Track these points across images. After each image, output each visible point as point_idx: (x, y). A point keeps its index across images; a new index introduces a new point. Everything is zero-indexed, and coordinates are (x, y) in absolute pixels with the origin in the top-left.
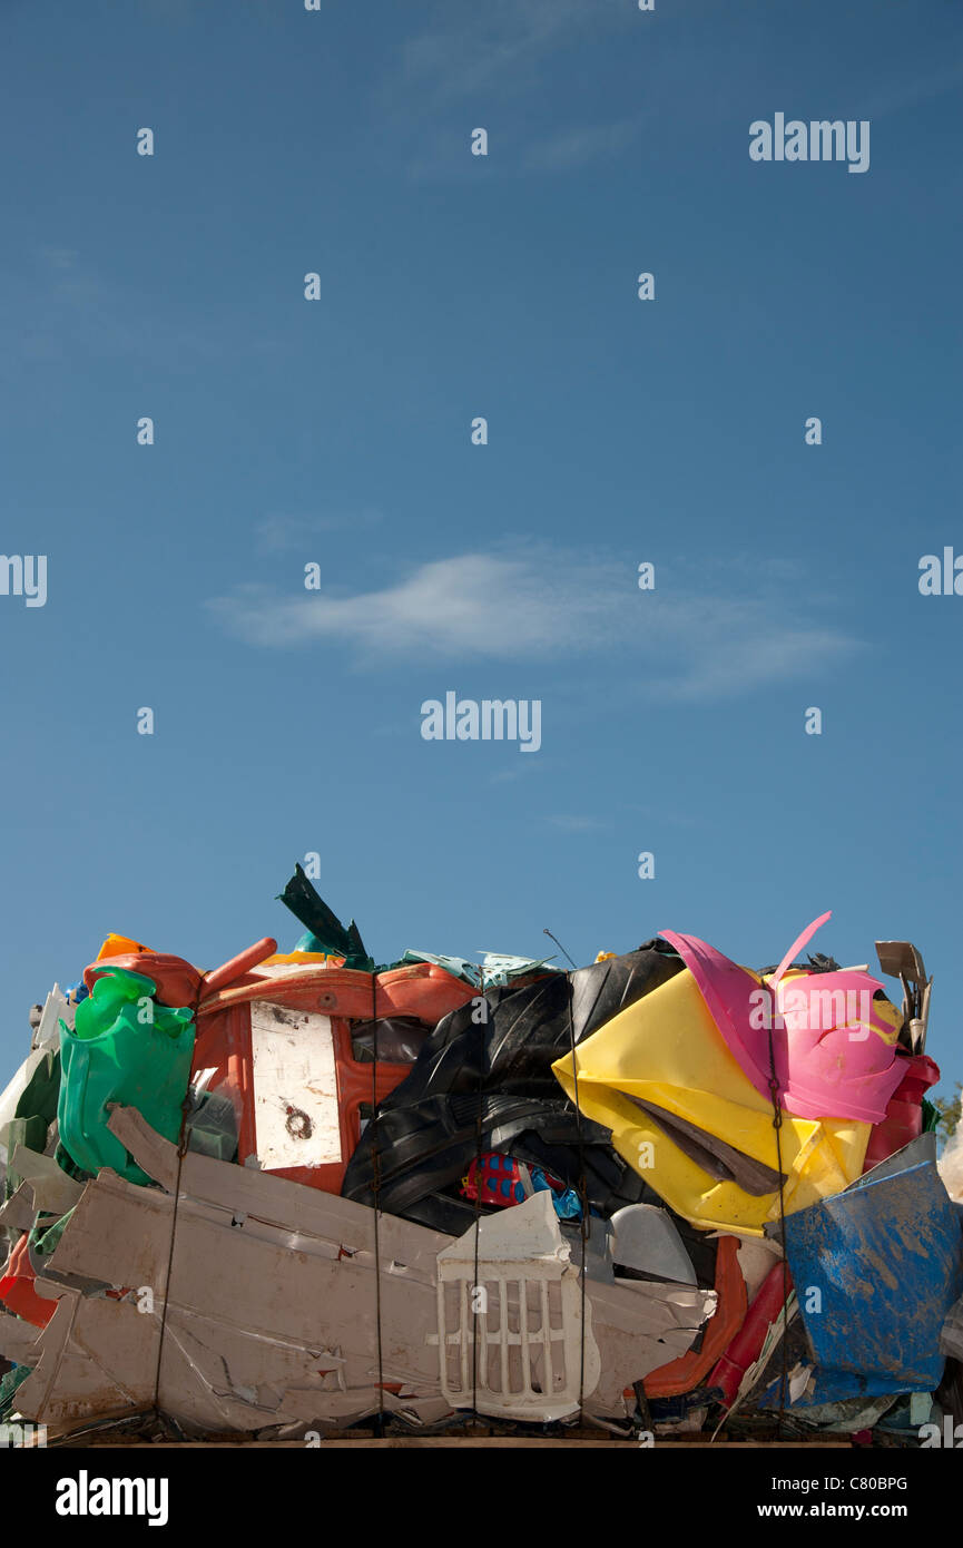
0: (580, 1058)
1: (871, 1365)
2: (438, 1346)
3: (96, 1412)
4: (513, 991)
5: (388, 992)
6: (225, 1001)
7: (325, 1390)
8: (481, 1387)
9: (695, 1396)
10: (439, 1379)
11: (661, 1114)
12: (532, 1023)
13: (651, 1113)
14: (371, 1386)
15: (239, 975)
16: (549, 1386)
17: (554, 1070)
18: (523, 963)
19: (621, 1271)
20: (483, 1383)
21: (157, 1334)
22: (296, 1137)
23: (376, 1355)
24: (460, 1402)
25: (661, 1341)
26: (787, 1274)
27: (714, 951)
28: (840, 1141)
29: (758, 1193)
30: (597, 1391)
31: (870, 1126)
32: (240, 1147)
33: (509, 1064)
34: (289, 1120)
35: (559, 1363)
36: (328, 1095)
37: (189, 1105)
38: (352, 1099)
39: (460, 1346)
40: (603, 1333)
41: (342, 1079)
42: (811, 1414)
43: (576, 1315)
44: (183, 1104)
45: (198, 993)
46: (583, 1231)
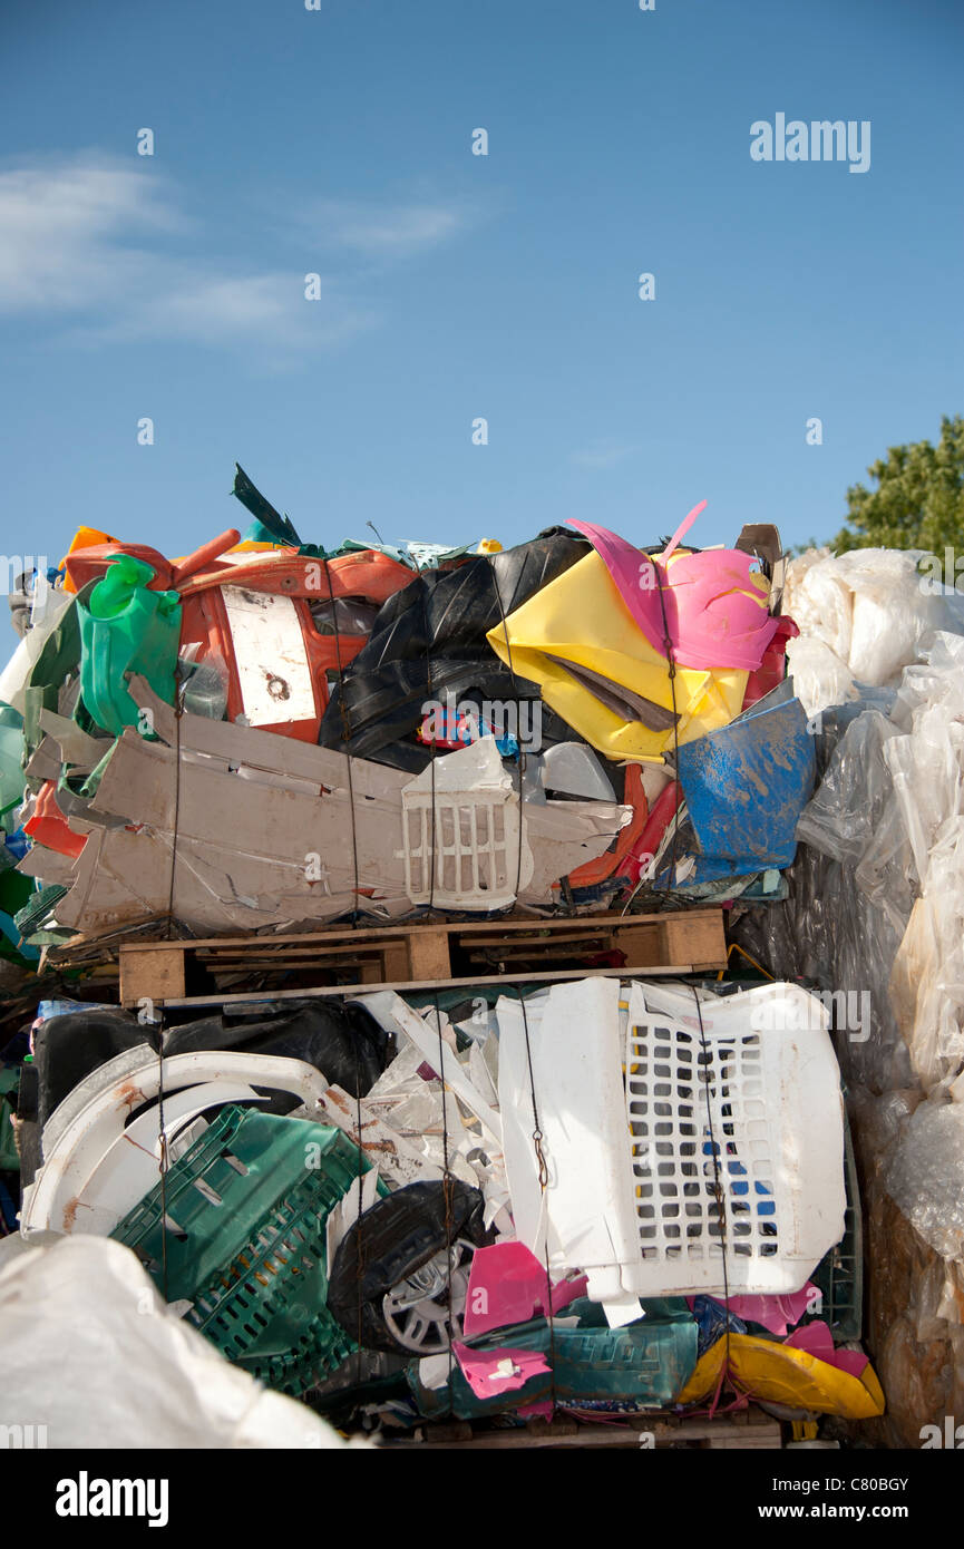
0: (510, 628)
1: (744, 852)
2: (403, 860)
3: (122, 920)
4: (447, 573)
5: (341, 576)
6: (199, 585)
7: (314, 896)
8: (438, 888)
9: (607, 884)
10: (404, 884)
11: (578, 669)
12: (468, 599)
13: (571, 669)
14: (349, 891)
15: (207, 563)
16: (493, 883)
17: (489, 639)
18: (449, 550)
19: (550, 794)
20: (441, 885)
21: (169, 859)
22: (277, 698)
23: (353, 868)
24: (420, 899)
25: (584, 845)
26: (679, 790)
27: (614, 535)
28: (723, 686)
29: (658, 729)
30: (530, 886)
31: (748, 673)
32: (233, 708)
33: (449, 634)
34: (270, 685)
35: (501, 867)
36: (300, 663)
37: (179, 673)
38: (322, 665)
39: (421, 859)
40: (536, 843)
41: (311, 649)
42: (691, 891)
43: (515, 830)
44: (175, 673)
45: (172, 578)
46: (520, 764)
